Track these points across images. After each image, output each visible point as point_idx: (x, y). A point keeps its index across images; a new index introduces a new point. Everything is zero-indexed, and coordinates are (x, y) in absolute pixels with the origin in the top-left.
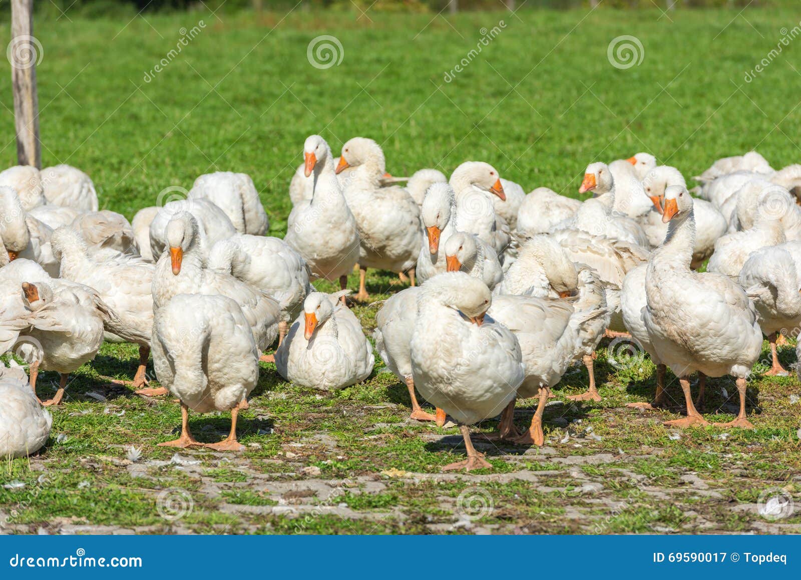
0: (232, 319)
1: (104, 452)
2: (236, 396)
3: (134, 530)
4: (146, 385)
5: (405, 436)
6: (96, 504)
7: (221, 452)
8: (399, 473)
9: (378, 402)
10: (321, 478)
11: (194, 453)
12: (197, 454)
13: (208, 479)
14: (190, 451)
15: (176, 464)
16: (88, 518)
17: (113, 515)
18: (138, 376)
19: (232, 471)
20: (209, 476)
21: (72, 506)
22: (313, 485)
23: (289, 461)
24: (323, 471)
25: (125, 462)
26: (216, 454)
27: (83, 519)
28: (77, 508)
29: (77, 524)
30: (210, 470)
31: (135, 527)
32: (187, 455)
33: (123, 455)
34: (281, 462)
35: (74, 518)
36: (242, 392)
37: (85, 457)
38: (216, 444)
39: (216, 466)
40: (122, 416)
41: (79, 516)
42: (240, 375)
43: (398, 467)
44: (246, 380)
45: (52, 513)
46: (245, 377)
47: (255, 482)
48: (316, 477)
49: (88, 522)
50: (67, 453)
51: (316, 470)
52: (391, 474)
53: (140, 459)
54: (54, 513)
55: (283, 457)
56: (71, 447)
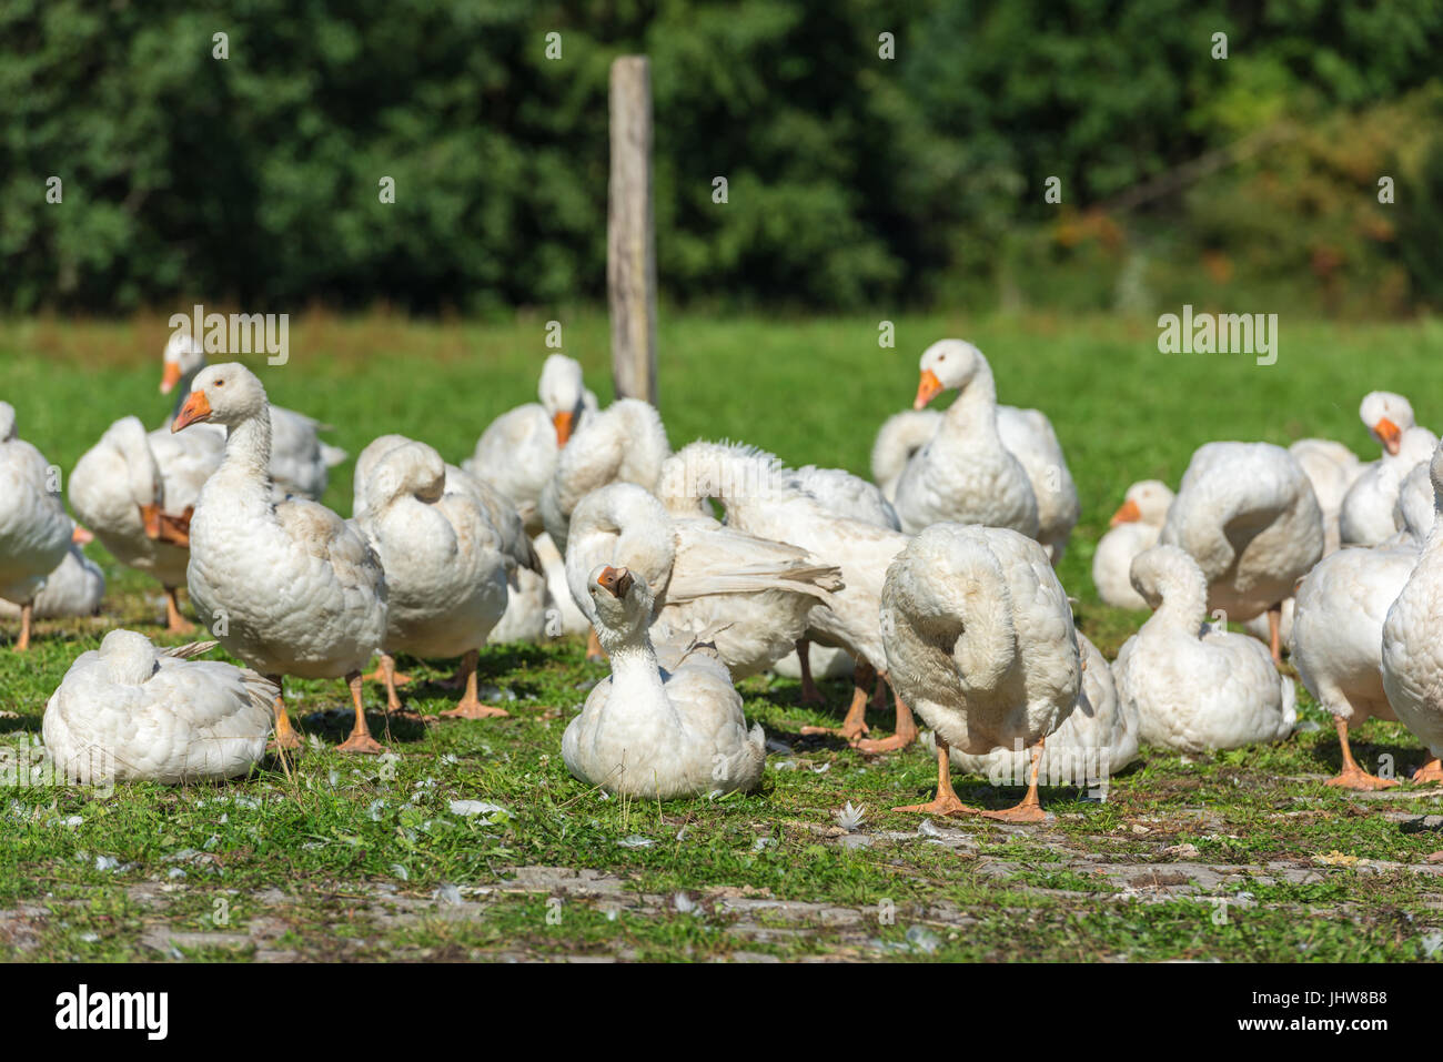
0: (1032, 573)
1: (797, 815)
2: (1039, 721)
3: (860, 911)
4: (864, 736)
5: (1351, 814)
6: (787, 871)
7: (1010, 823)
8: (1345, 860)
9: (1296, 771)
10: (1200, 862)
11: (961, 823)
12: (967, 825)
13: (990, 858)
14: (954, 821)
15: (927, 837)
16: (773, 889)
17: (820, 887)
18: (850, 718)
19: (1033, 849)
20: (992, 854)
21: (743, 872)
22: (1188, 870)
23: (1138, 838)
24: (1204, 851)
25: (834, 830)
26: (1001, 827)
27: (765, 891)
28: (753, 873)
29: (754, 897)
30: (995, 847)
31: (861, 907)
32: (948, 826)
33: (829, 821)
34: (1123, 840)
35: (748, 889)
36: (1050, 714)
37: (759, 822)
38: (1001, 812)
39: (1003, 842)
40: (824, 773)
41: (758, 886)
42: (1047, 680)
43: (1344, 850)
44: (1058, 691)
45: (707, 880)
46: (1056, 685)
47: (1077, 862)
48: (1193, 861)
49: (773, 895)
50: (727, 815)
51: (1191, 850)
52: (1330, 861)
53: (862, 826)
54: (710, 879)
55: (1128, 834)
56: (733, 806)
